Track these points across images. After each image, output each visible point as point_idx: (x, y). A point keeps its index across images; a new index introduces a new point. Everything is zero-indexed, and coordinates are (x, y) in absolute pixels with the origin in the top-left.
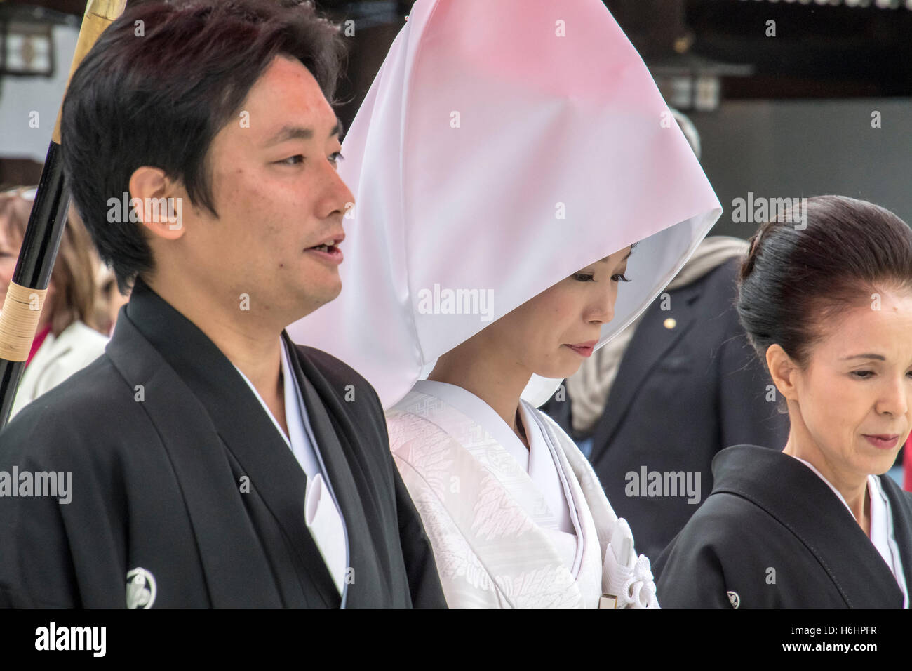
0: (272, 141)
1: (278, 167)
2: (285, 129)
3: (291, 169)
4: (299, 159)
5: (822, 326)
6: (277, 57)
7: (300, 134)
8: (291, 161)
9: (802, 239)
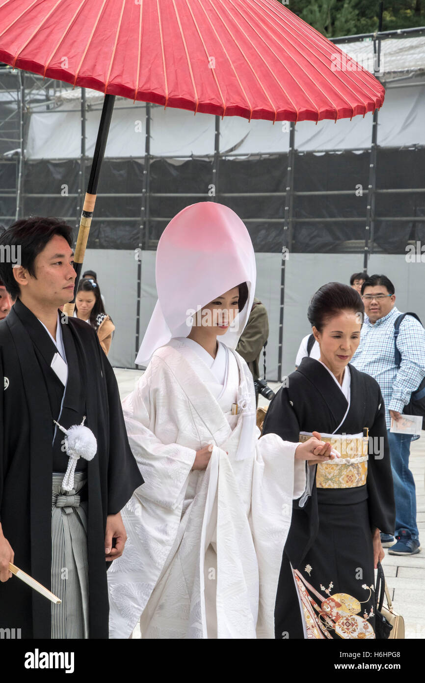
0: (53, 258)
1: (54, 265)
2: (56, 255)
3: (58, 266)
4: (60, 263)
5: (326, 322)
6: (55, 235)
7: (61, 256)
8: (58, 264)
9: (322, 295)
